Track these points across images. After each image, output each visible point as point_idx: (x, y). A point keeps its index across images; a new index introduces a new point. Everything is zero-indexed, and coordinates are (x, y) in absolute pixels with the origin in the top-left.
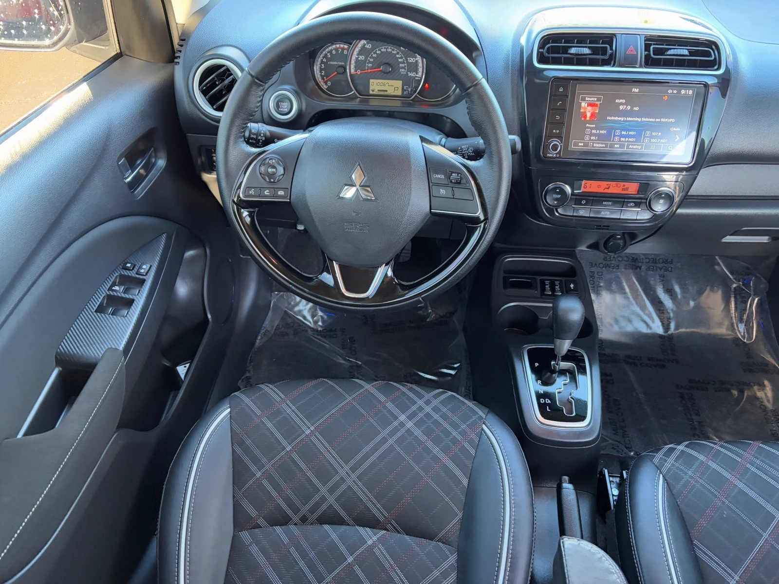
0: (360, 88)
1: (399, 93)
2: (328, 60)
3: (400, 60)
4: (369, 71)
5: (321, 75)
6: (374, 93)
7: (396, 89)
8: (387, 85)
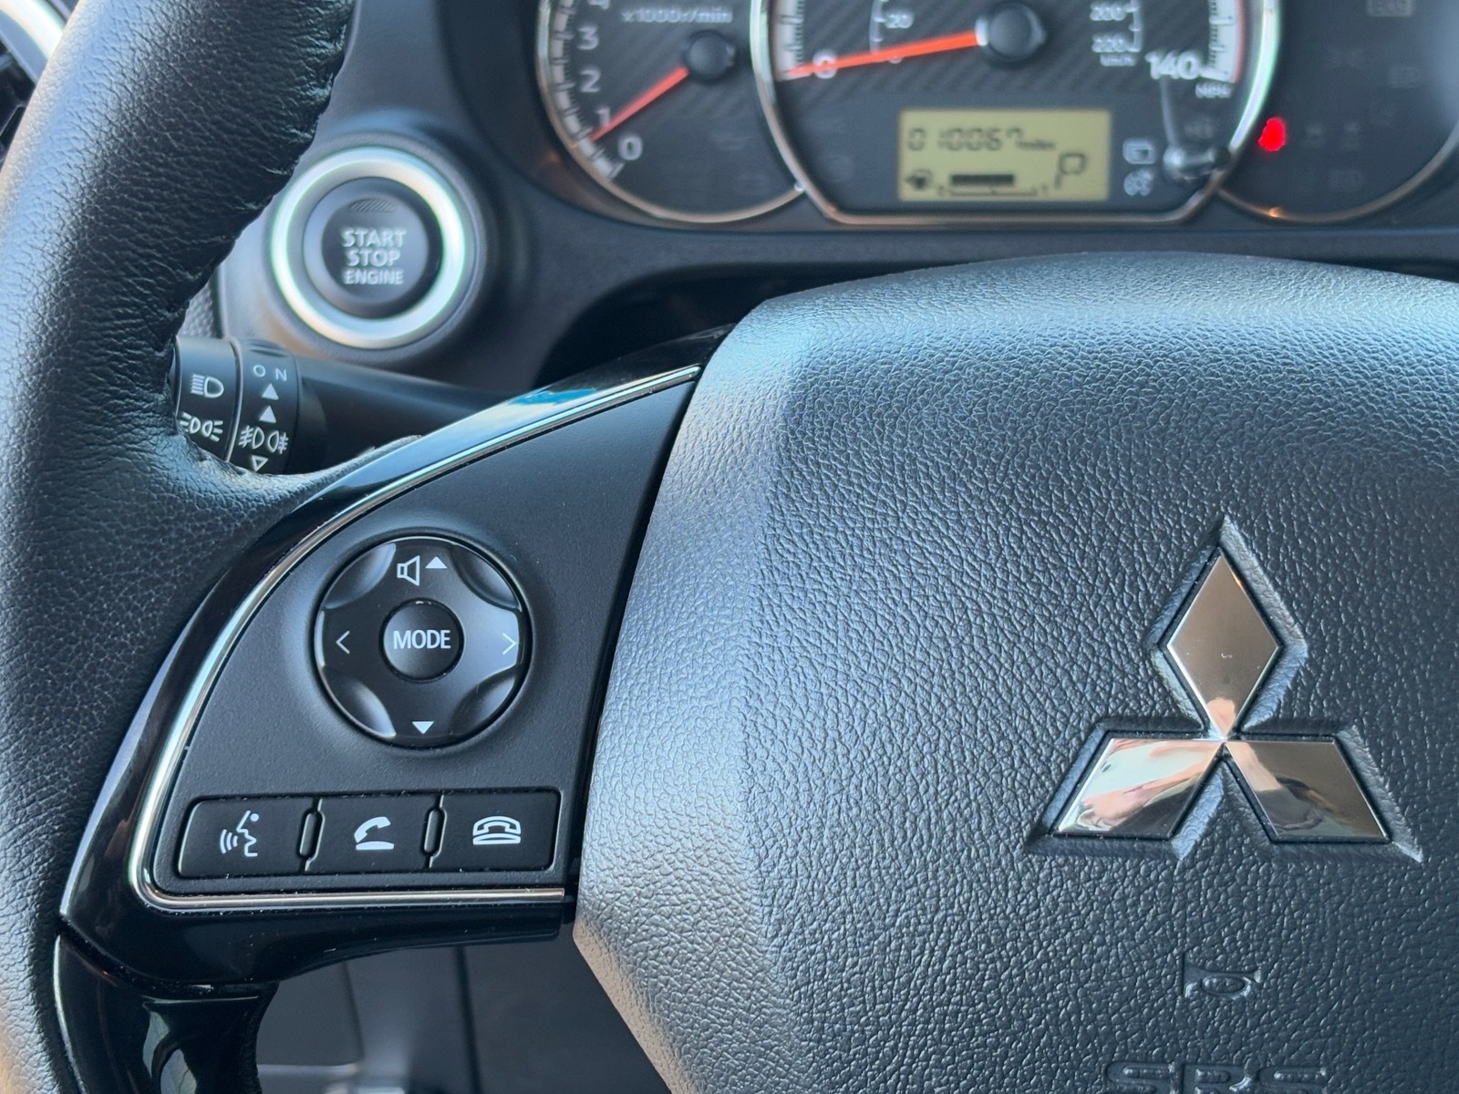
0: (841, 166)
1: (1090, 185)
4: (895, 56)
5: (576, 96)
6: (928, 195)
7: (1073, 163)
8: (1009, 143)
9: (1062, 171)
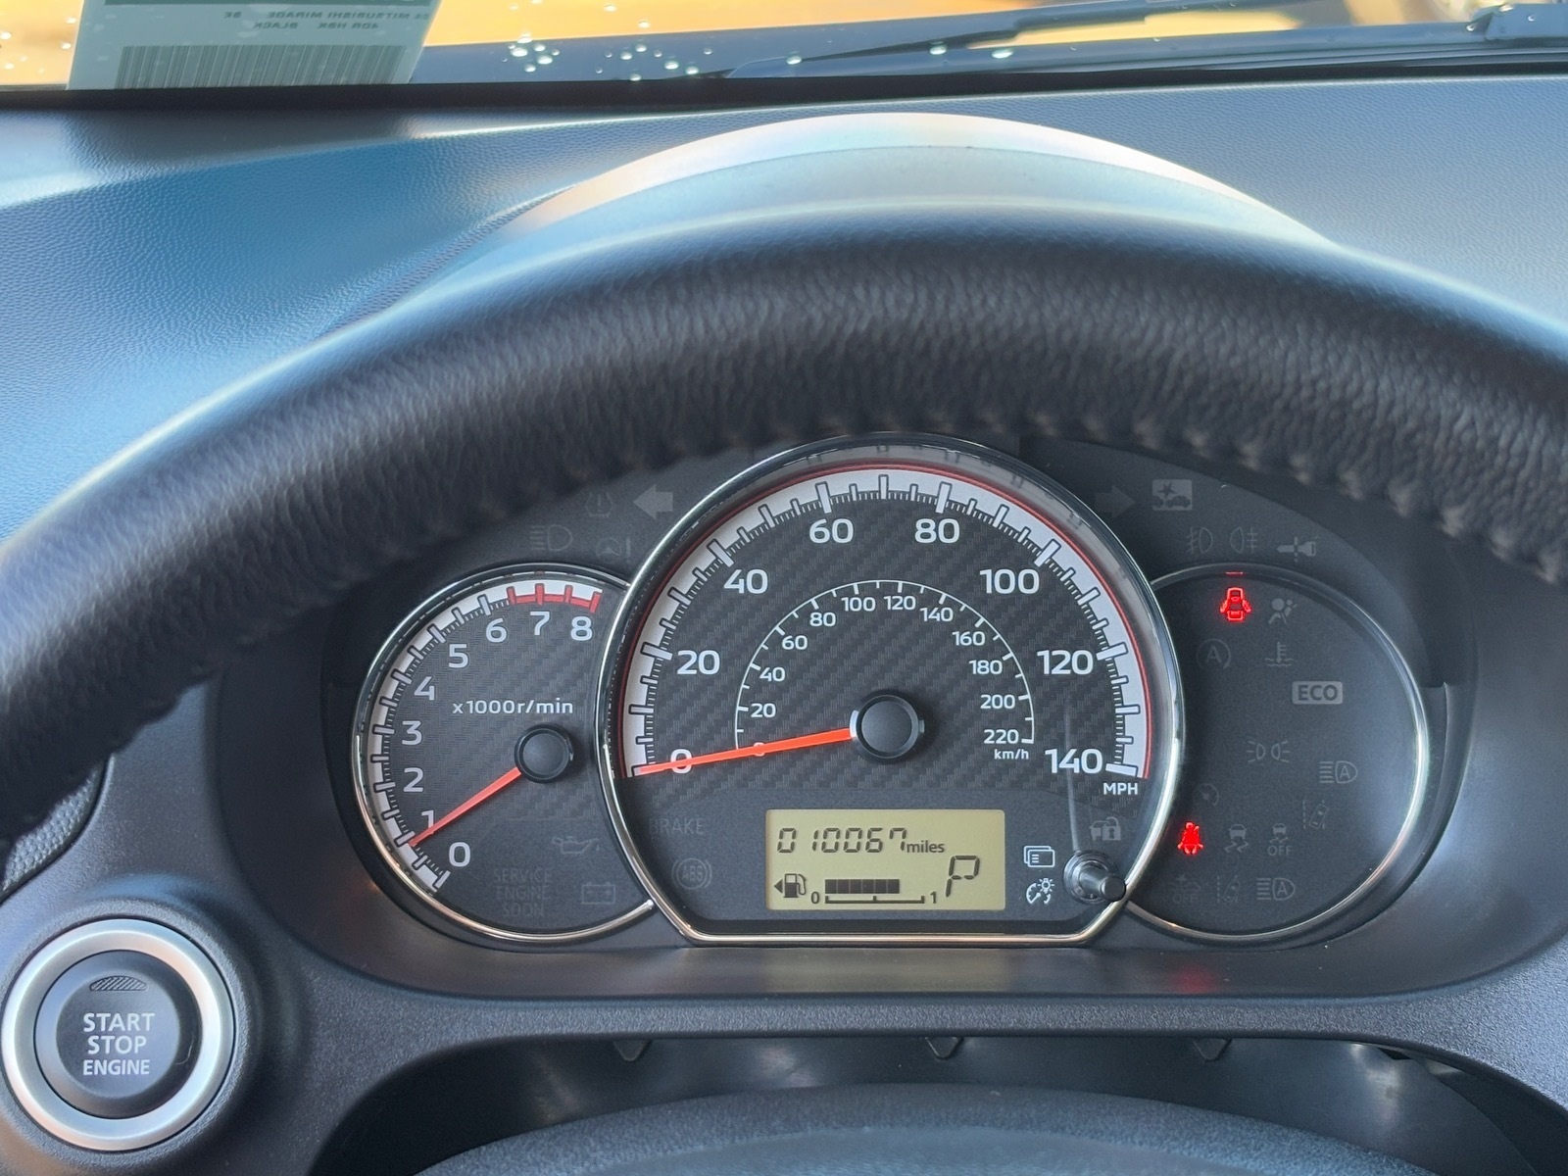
0: (698, 873)
1: (987, 894)
2: (452, 687)
3: (981, 667)
4: (759, 748)
5: (397, 798)
6: (802, 904)
7: (965, 868)
8: (892, 846)
9: (954, 877)
